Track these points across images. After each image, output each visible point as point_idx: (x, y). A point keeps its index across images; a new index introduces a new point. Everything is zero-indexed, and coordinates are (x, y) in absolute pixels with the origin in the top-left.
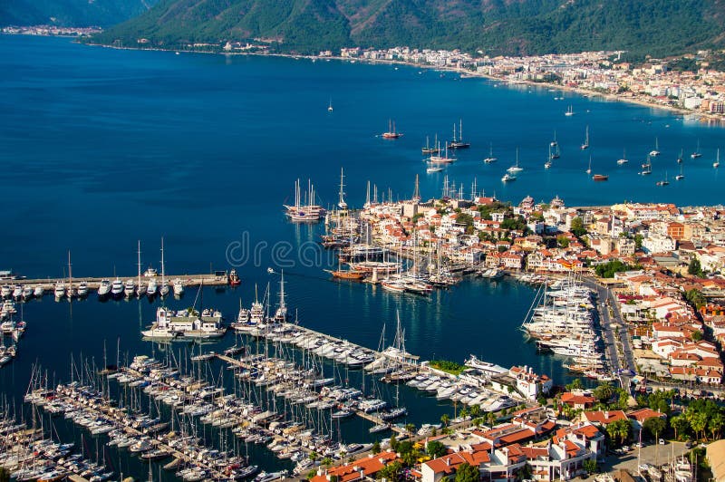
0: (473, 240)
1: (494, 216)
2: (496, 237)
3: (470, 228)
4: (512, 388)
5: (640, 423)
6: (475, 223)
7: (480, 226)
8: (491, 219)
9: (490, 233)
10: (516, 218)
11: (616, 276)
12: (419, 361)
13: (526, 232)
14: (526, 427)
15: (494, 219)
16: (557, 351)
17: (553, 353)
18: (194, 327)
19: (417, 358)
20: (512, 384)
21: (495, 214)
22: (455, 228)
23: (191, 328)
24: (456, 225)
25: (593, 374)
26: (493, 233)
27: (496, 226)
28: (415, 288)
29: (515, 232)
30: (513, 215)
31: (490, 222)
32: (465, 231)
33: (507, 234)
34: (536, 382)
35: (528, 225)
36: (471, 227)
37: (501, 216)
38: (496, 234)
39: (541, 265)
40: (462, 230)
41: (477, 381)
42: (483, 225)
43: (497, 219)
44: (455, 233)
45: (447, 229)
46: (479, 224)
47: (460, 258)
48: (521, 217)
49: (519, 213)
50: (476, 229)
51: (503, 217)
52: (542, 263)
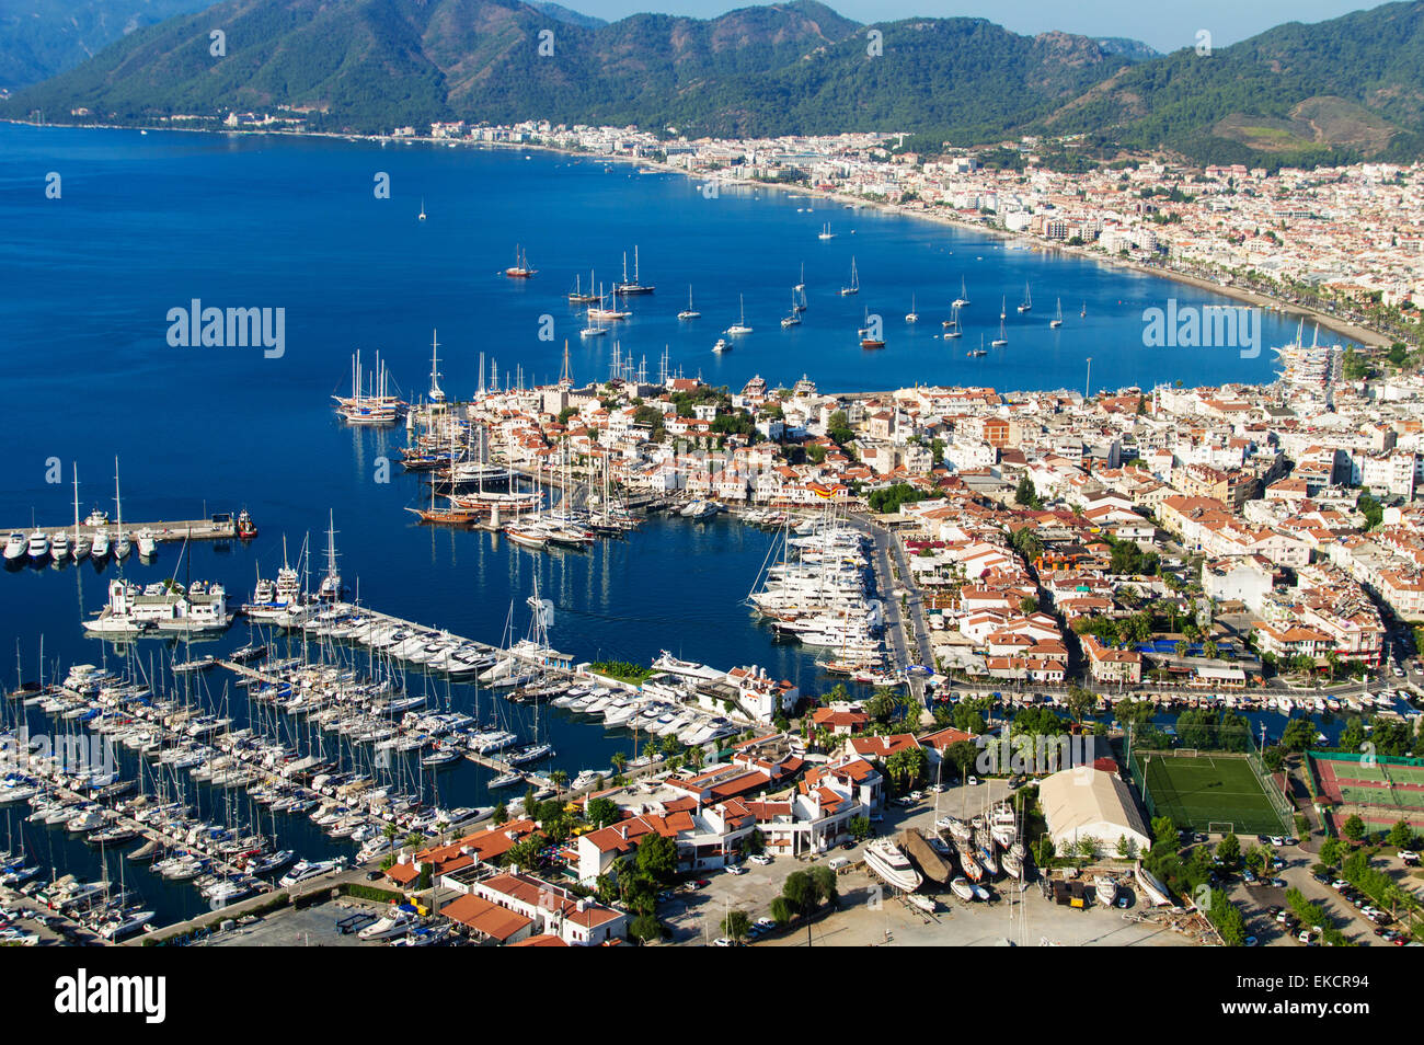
0: (663, 453)
1: (699, 410)
2: (703, 446)
3: (658, 433)
4: (732, 704)
5: (940, 752)
6: (667, 423)
7: (676, 427)
8: (693, 415)
9: (692, 439)
10: (737, 414)
11: (902, 509)
12: (573, 663)
13: (754, 438)
14: (756, 768)
15: (700, 415)
16: (806, 639)
17: (800, 642)
18: (176, 612)
19: (570, 658)
20: (731, 697)
21: (701, 407)
22: (634, 433)
23: (170, 615)
24: (635, 427)
25: (865, 675)
26: (697, 439)
27: (703, 429)
28: (566, 538)
29: (734, 437)
30: (731, 409)
31: (692, 422)
32: (651, 436)
33: (722, 442)
34: (772, 692)
35: (757, 426)
36: (660, 430)
37: (712, 412)
38: (703, 440)
39: (780, 493)
40: (645, 435)
41: (672, 694)
42: (681, 425)
43: (705, 416)
44: (633, 441)
45: (620, 434)
46: (675, 426)
47: (643, 483)
48: (746, 411)
49: (741, 405)
50: (668, 433)
51: (714, 412)
52: (781, 490)
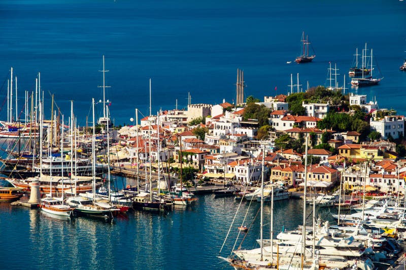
1: (310, 108)
2: (307, 143)
3: (262, 129)
6: (275, 120)
7: (283, 125)
8: (304, 112)
9: (296, 136)
10: (352, 112)
13: (367, 135)
15: (311, 112)
21: (312, 105)
22: (239, 130)
26: (302, 136)
27: (311, 125)
29: (343, 134)
30: (346, 107)
31: (301, 119)
32: (255, 134)
33: (327, 137)
35: (372, 123)
36: (265, 127)
38: (308, 137)
40: (250, 132)
42: (288, 123)
43: (316, 114)
44: (235, 138)
45: (224, 132)
46: (281, 123)
47: (229, 175)
48: (364, 109)
49: (358, 103)
50: (273, 130)
51: (325, 110)
52: (368, 180)
